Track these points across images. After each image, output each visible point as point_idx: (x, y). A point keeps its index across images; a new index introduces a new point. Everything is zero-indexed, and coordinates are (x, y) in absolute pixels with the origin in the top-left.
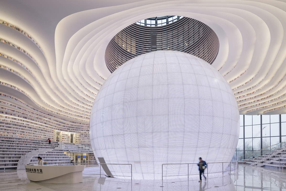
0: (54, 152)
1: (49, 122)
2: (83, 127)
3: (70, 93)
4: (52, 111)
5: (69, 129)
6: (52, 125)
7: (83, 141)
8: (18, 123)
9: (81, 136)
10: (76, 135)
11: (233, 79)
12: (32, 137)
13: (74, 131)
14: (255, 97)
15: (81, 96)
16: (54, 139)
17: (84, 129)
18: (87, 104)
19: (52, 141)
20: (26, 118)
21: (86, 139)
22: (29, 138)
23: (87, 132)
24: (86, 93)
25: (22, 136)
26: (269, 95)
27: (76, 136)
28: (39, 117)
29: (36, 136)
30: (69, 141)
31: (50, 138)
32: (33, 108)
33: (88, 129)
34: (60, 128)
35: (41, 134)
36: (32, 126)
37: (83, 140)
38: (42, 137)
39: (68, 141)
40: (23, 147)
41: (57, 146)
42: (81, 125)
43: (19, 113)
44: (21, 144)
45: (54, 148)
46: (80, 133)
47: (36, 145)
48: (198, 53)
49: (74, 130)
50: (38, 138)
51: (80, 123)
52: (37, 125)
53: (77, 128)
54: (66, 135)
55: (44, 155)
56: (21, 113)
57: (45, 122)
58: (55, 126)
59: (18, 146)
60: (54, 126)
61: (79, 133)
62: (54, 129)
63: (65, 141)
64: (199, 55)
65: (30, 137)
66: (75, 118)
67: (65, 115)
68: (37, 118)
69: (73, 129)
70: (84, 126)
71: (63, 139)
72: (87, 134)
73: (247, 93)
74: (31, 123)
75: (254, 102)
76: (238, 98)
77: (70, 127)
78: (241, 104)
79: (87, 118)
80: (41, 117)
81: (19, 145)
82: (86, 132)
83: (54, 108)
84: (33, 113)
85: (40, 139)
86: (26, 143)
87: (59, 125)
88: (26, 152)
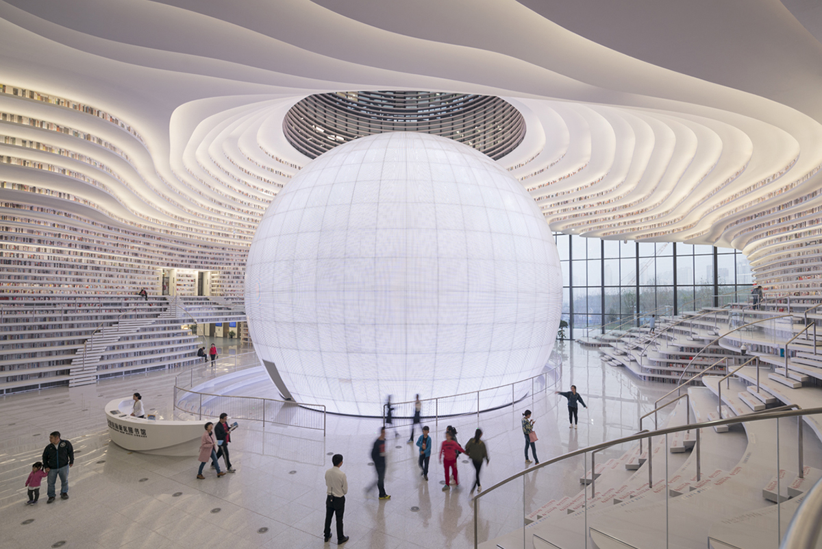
0: (158, 329)
1: (146, 250)
2: (230, 257)
3: (200, 193)
4: (154, 229)
5: (195, 262)
6: (151, 257)
7: (230, 289)
8: (67, 260)
9: (224, 277)
10: (213, 275)
11: (566, 174)
12: (101, 289)
13: (206, 265)
14: (614, 209)
15: (226, 196)
16: (156, 289)
17: (232, 260)
18: (242, 208)
19: (151, 296)
20: (88, 248)
21: (236, 285)
22: (93, 292)
23: (240, 268)
24: (237, 187)
25: (77, 288)
26: (640, 209)
27: (213, 277)
28: (120, 242)
29: (111, 287)
30: (194, 290)
31: (147, 289)
32: (107, 225)
33: (242, 260)
34: (172, 260)
35: (124, 280)
36: (101, 263)
37: (230, 286)
38: (126, 287)
39: (191, 290)
40: (79, 318)
41: (165, 309)
42: (227, 251)
43: (73, 239)
44: (73, 311)
45: (157, 316)
46: (223, 271)
47: (110, 310)
48: (503, 109)
49: (207, 263)
50: (115, 290)
51: (223, 249)
52: (113, 261)
53: (214, 258)
54: (187, 276)
55: (133, 338)
56: (76, 239)
57: (136, 251)
58: (159, 258)
59: (67, 319)
60: (156, 257)
61: (221, 271)
62: (158, 263)
63: (183, 292)
64: (503, 112)
65: (96, 289)
66: (211, 239)
67: (186, 233)
68: (114, 245)
69: (204, 260)
70: (232, 255)
71: (178, 287)
72: (240, 273)
73: (598, 201)
74: (100, 257)
75: (614, 217)
76: (582, 208)
77: (197, 257)
78: (589, 219)
79: (240, 237)
80: (125, 243)
81: (69, 314)
82: (237, 269)
83: (160, 222)
84: (107, 236)
85: (122, 294)
86: (87, 308)
87: (170, 254)
88: (87, 333)
